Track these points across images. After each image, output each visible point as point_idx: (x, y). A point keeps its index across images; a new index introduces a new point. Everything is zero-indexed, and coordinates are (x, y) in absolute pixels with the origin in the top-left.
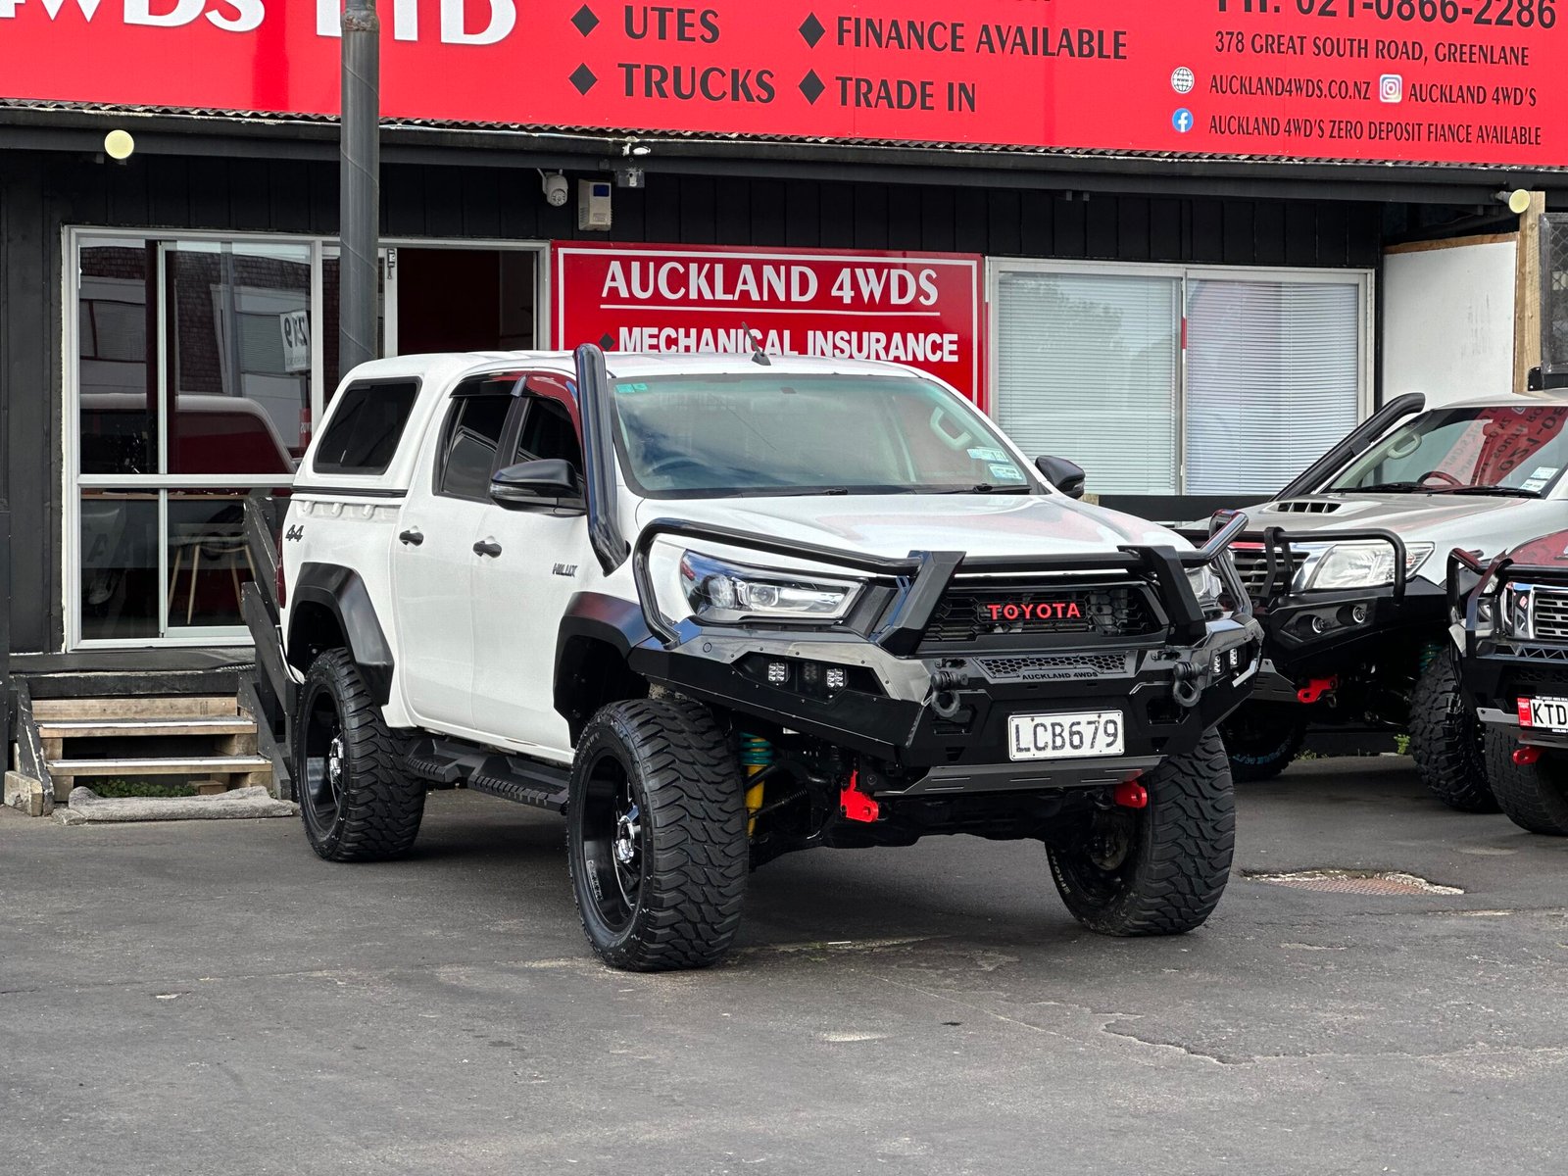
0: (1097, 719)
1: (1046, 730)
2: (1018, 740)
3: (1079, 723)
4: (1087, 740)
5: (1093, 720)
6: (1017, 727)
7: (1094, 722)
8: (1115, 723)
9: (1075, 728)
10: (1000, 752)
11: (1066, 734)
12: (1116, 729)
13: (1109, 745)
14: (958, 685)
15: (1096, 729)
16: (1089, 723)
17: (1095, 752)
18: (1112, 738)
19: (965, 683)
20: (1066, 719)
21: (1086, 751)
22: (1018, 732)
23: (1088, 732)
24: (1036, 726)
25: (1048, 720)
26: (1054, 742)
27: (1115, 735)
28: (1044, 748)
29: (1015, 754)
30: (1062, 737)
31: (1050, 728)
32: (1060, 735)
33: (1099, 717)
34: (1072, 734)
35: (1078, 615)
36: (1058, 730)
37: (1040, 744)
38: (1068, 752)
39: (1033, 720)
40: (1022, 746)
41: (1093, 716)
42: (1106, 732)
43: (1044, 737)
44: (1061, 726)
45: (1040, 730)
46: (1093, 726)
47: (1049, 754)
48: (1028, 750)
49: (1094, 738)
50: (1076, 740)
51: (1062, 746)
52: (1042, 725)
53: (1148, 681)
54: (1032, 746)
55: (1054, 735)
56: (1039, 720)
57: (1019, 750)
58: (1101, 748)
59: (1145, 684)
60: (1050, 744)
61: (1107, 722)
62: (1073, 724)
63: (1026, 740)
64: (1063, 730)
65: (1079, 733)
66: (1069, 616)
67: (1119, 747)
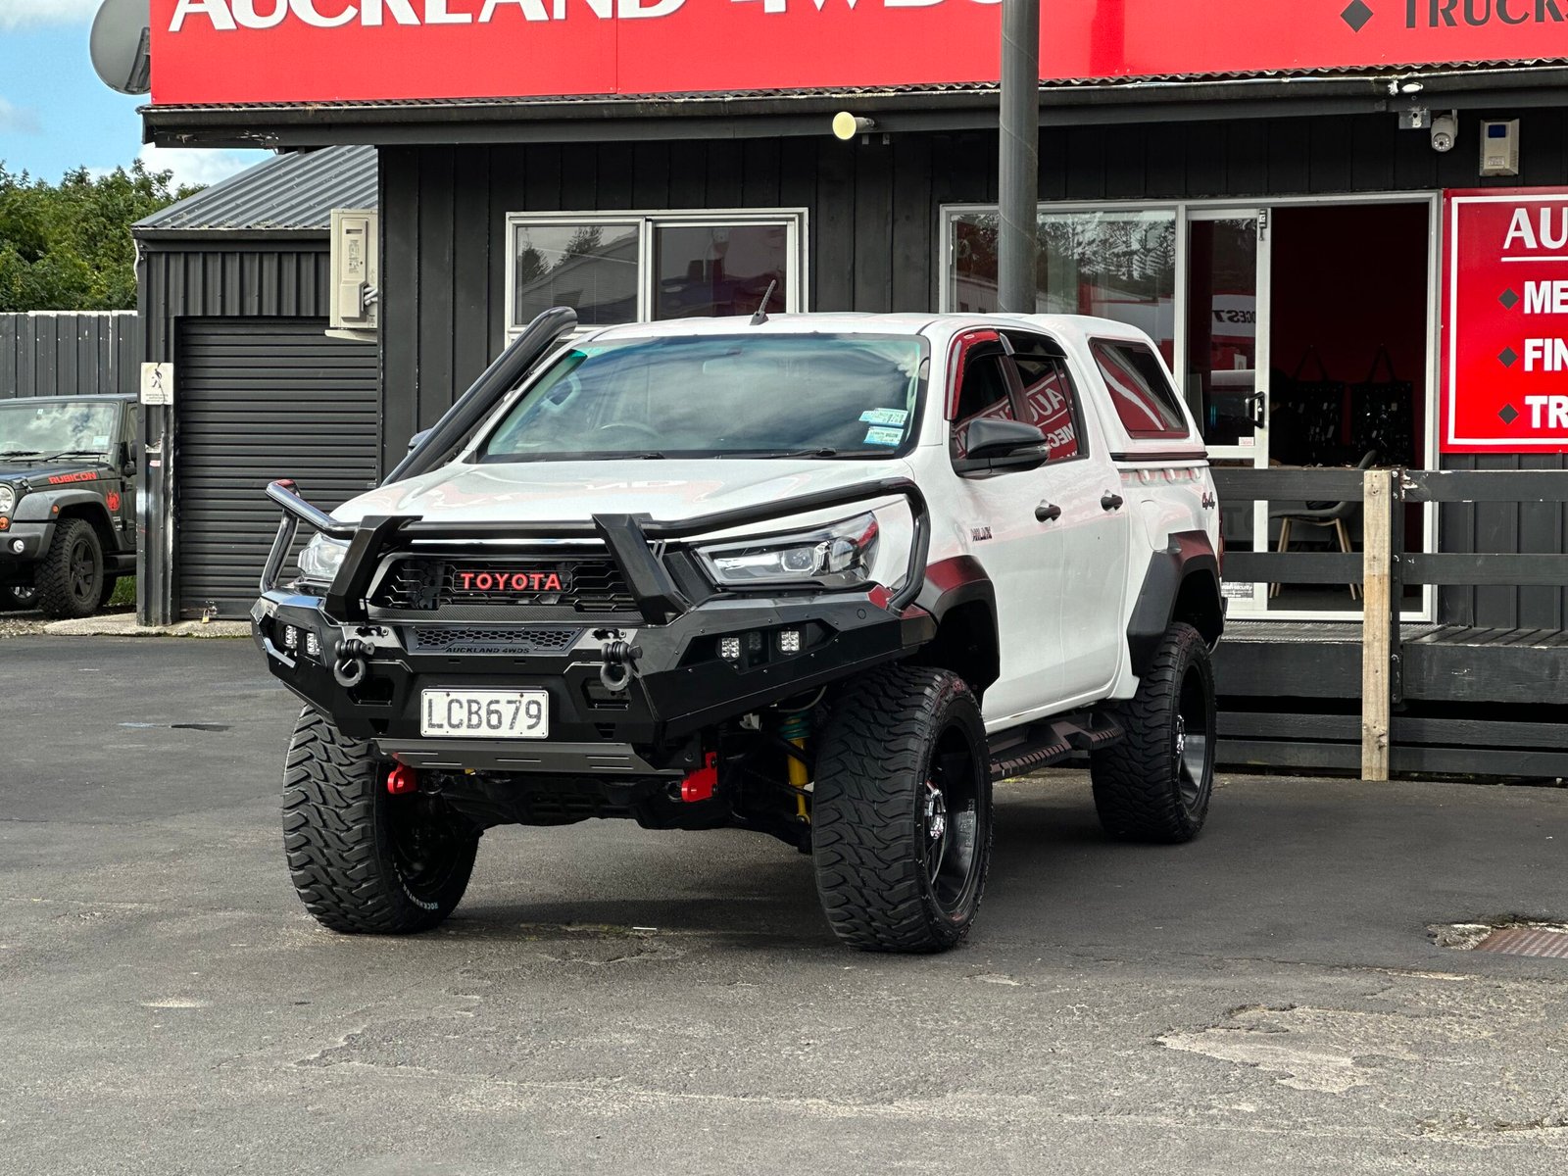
0: (519, 698)
1: (461, 707)
2: (430, 715)
3: (497, 702)
4: (507, 720)
5: (514, 699)
6: (430, 702)
7: (515, 702)
8: (538, 704)
9: (493, 707)
10: (412, 728)
11: (483, 713)
12: (539, 710)
13: (530, 727)
14: (361, 654)
15: (517, 709)
16: (509, 702)
17: (514, 734)
18: (534, 720)
19: (371, 652)
20: (484, 696)
21: (504, 732)
22: (430, 706)
23: (507, 712)
24: (451, 702)
25: (463, 696)
26: (470, 720)
27: (538, 717)
28: (458, 726)
29: (426, 730)
30: (479, 715)
31: (465, 705)
32: (476, 713)
33: (522, 696)
34: (490, 713)
35: (557, 588)
36: (474, 707)
37: (455, 721)
38: (484, 732)
39: (448, 695)
40: (434, 722)
41: (514, 695)
42: (528, 712)
43: (459, 714)
44: (478, 703)
45: (455, 706)
46: (513, 706)
47: (463, 732)
48: (441, 726)
49: (514, 718)
50: (494, 719)
51: (478, 725)
52: (458, 701)
53: (583, 661)
54: (446, 723)
55: (470, 713)
56: (454, 695)
57: (431, 725)
58: (522, 729)
59: (579, 664)
60: (465, 722)
61: (529, 703)
62: (491, 703)
63: (439, 716)
64: (480, 708)
65: (497, 712)
66: (546, 588)
67: (542, 730)
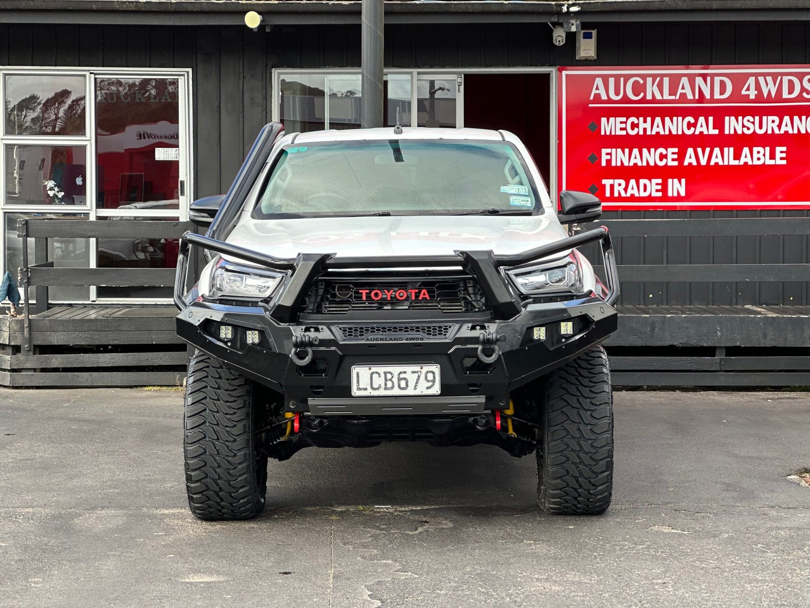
0: (420, 370)
1: (380, 376)
2: (358, 382)
3: (405, 372)
4: (412, 384)
5: (416, 370)
6: (358, 374)
7: (417, 372)
8: (433, 373)
9: (402, 376)
10: (346, 391)
11: (395, 380)
12: (434, 377)
13: (428, 388)
14: (311, 344)
15: (419, 377)
16: (413, 372)
17: (417, 392)
18: (431, 383)
19: (317, 343)
20: (396, 369)
21: (410, 391)
22: (358, 376)
23: (412, 379)
24: (372, 374)
25: (381, 369)
26: (386, 385)
27: (434, 381)
28: (378, 389)
29: (355, 392)
30: (392, 381)
31: (383, 375)
32: (391, 380)
33: (422, 368)
34: (399, 379)
35: (428, 298)
36: (389, 376)
37: (375, 386)
38: (396, 392)
39: (370, 369)
40: (361, 386)
41: (416, 368)
42: (426, 378)
43: (378, 381)
44: (392, 374)
45: (375, 376)
46: (416, 375)
47: (382, 392)
48: (366, 389)
49: (417, 383)
50: (403, 384)
51: (392, 388)
52: (377, 373)
53: (462, 344)
54: (369, 387)
55: (386, 380)
56: (374, 369)
57: (359, 389)
58: (422, 390)
59: (459, 346)
60: (383, 386)
61: (427, 372)
62: (400, 373)
63: (365, 382)
64: (393, 377)
65: (405, 379)
66: (420, 298)
67: (436, 389)
